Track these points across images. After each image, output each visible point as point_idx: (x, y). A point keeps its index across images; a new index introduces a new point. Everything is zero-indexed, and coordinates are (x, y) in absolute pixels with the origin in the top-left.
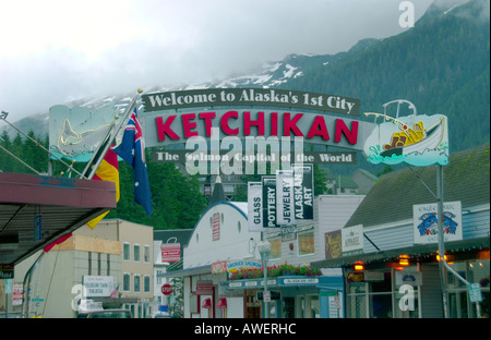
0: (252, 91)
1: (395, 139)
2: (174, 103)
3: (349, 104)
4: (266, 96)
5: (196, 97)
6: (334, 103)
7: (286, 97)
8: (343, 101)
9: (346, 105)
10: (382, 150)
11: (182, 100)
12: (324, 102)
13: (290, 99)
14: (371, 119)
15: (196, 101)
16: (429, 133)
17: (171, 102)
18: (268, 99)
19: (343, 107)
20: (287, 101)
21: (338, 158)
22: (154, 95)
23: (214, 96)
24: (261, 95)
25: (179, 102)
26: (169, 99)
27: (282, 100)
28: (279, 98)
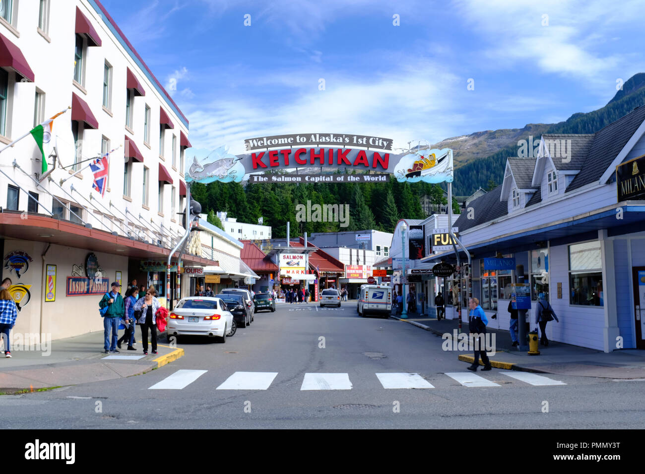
0: (318, 136)
1: (415, 165)
2: (265, 144)
3: (385, 143)
4: (327, 138)
5: (280, 140)
6: (374, 141)
7: (341, 139)
8: (381, 140)
9: (382, 144)
10: (407, 173)
11: (271, 142)
12: (368, 141)
13: (344, 140)
15: (280, 142)
16: (439, 161)
17: (263, 144)
18: (328, 140)
19: (380, 145)
20: (341, 141)
21: (376, 178)
22: (253, 140)
23: (292, 139)
24: (324, 138)
25: (269, 143)
26: (262, 142)
27: (338, 141)
28: (336, 139)
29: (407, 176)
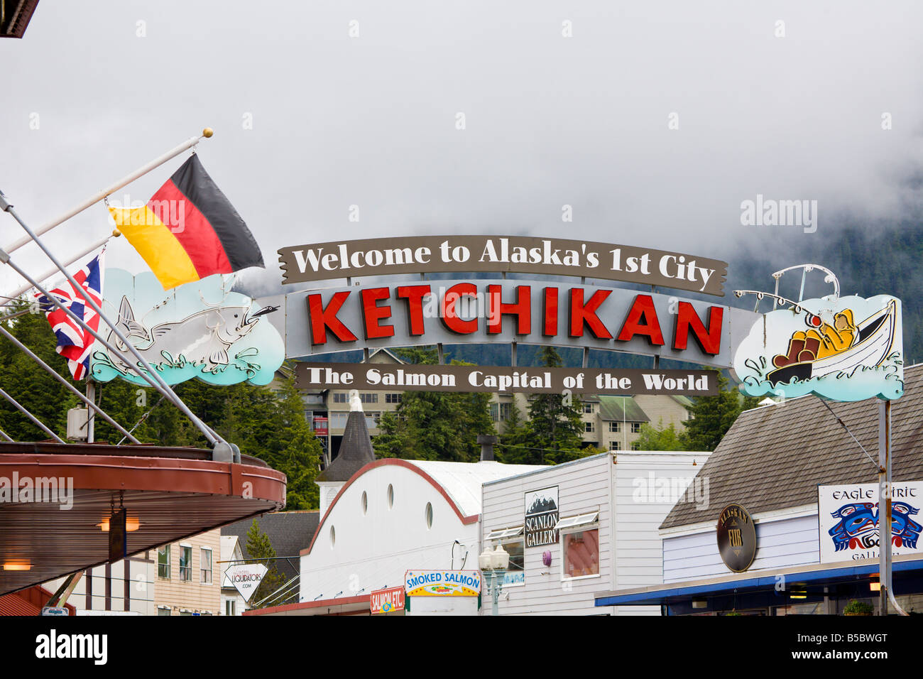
0: (505, 243)
1: (796, 345)
2: (345, 265)
3: (704, 272)
4: (533, 252)
5: (389, 253)
6: (672, 267)
7: (575, 255)
8: (692, 265)
9: (697, 274)
10: (770, 368)
11: (362, 260)
12: (654, 266)
13: (583, 259)
14: (747, 303)
15: (390, 261)
16: (865, 334)
17: (339, 263)
18: (538, 259)
19: (691, 277)
20: (576, 263)
21: (680, 381)
22: (305, 249)
23: (428, 252)
24: (523, 251)
25: (356, 263)
26: (335, 258)
27: (566, 261)
28: (561, 257)
29: (774, 378)
